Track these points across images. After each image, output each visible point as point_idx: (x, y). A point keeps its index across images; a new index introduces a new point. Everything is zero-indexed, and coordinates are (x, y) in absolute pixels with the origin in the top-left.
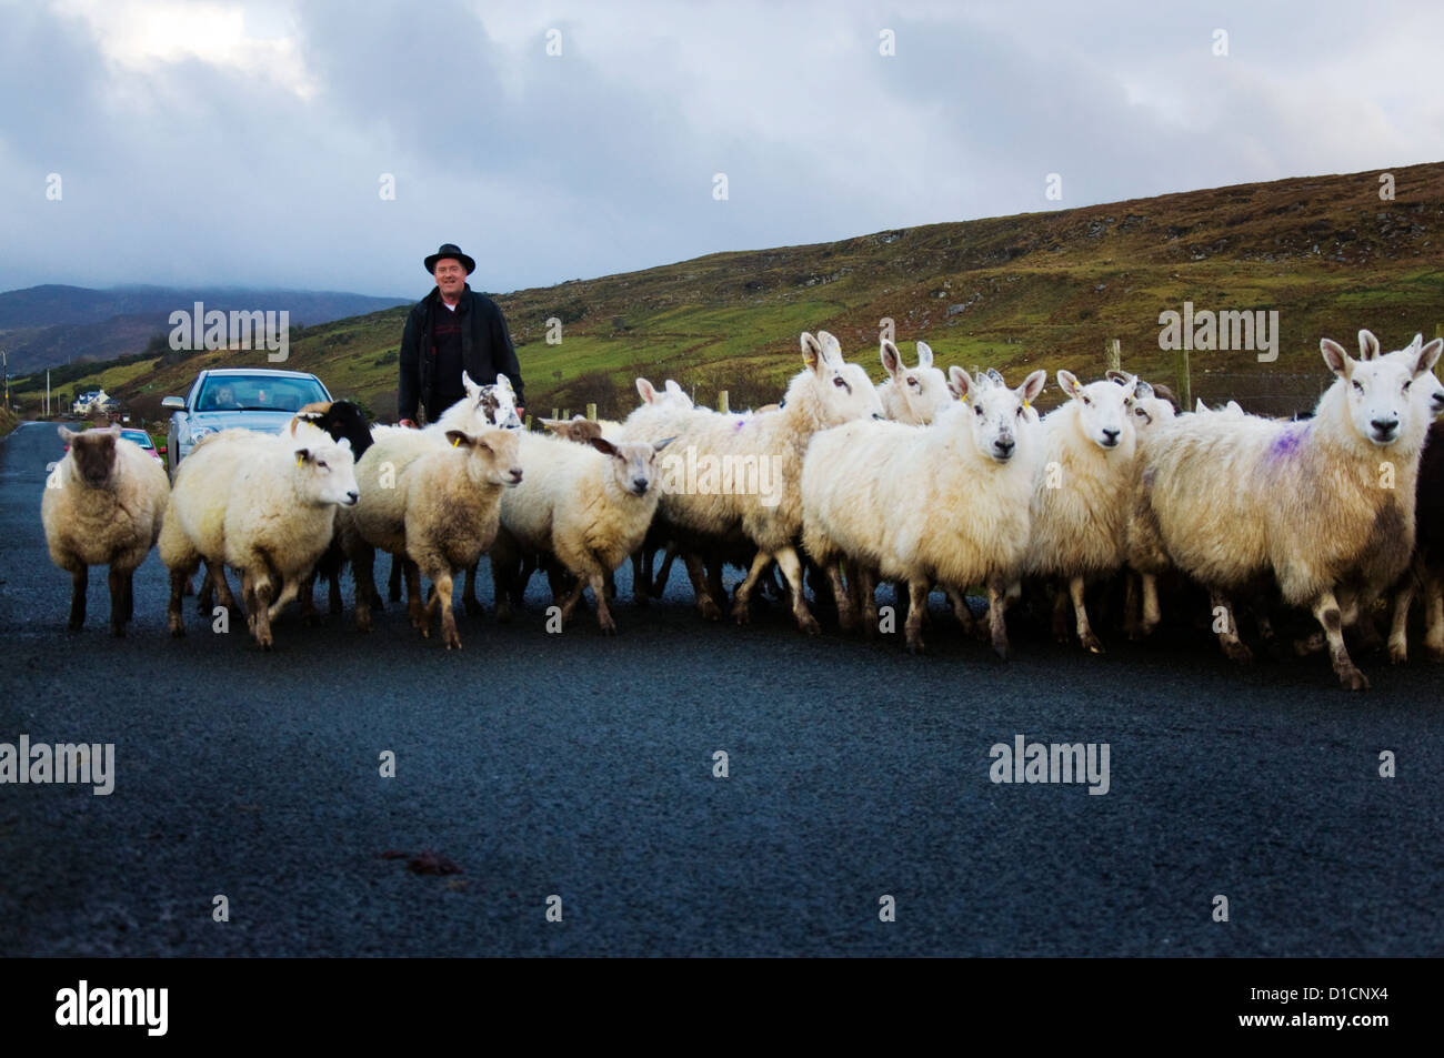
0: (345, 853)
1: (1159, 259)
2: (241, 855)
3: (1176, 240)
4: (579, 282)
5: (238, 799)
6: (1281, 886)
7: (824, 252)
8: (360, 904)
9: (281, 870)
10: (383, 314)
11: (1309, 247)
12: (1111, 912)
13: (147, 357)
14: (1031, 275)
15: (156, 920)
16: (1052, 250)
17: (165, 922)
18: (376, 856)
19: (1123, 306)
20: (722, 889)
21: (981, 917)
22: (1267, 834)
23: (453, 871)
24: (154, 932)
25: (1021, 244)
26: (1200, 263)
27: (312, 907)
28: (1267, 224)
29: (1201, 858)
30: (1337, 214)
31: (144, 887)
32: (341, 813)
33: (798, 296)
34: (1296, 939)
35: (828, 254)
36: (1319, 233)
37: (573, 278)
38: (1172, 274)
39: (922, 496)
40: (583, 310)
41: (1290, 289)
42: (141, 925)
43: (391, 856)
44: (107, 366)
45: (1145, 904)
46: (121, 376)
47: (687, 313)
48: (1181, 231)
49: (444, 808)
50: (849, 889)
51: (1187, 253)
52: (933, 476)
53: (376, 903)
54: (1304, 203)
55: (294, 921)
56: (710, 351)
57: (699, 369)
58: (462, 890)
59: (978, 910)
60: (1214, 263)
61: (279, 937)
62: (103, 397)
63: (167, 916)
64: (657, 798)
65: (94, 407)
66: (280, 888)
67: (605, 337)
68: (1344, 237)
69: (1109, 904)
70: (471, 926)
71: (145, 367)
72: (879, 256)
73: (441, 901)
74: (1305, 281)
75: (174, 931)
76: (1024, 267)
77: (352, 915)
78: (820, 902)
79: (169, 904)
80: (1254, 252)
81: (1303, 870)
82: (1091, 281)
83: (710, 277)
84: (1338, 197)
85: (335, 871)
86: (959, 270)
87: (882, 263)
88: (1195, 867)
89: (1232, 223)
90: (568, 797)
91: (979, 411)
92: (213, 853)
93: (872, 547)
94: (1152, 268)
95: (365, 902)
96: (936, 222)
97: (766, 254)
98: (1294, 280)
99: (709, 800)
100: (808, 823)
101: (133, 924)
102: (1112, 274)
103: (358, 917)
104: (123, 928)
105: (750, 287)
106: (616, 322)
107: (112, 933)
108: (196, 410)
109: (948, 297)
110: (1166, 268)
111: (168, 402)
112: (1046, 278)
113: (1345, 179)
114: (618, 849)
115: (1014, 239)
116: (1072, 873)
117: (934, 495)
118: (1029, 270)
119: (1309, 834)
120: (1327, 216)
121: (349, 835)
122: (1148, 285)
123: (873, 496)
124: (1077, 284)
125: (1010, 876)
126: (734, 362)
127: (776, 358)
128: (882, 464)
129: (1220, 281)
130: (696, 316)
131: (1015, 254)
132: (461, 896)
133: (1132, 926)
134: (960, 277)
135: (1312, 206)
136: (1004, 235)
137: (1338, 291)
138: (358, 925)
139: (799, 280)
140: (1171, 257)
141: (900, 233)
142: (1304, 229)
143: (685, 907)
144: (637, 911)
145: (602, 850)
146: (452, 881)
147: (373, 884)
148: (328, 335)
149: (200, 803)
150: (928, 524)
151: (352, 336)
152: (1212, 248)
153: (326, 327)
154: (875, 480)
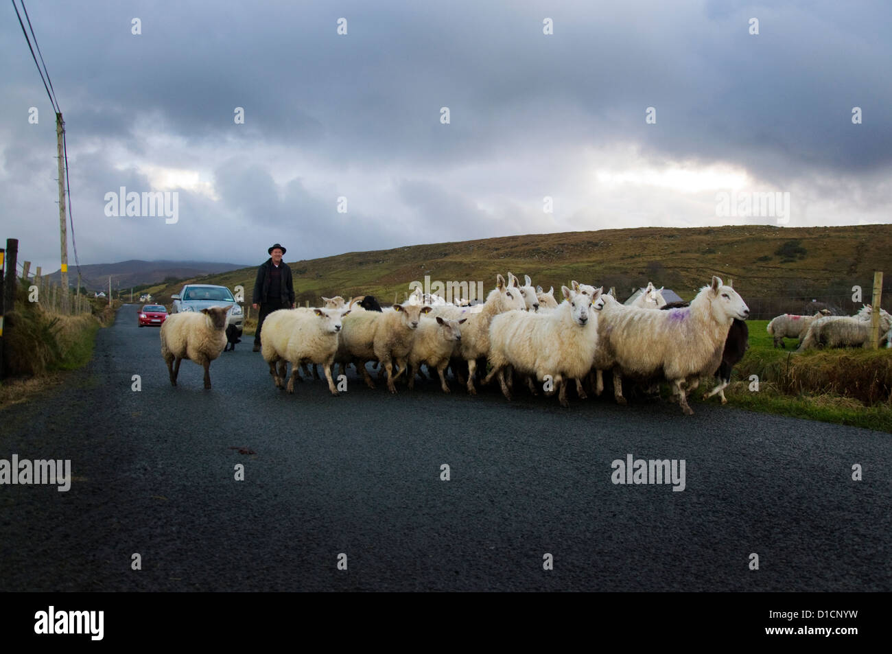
0: (218, 447)
1: (490, 258)
2: (185, 447)
3: (495, 252)
4: (305, 261)
5: (185, 429)
6: (516, 454)
7: (385, 253)
8: (223, 464)
9: (197, 452)
10: (240, 270)
11: (534, 256)
12: (464, 464)
13: (164, 283)
14: (451, 262)
15: (156, 467)
16: (457, 254)
17: (159, 468)
18: (228, 448)
19: (479, 272)
20: (341, 459)
21: (423, 467)
22: (513, 438)
23: (253, 453)
24: (155, 471)
25: (447, 252)
26: (502, 260)
27: (207, 464)
28: (522, 248)
29: (493, 446)
30: (543, 246)
31: (153, 457)
32: (218, 434)
33: (376, 267)
34: (519, 470)
35: (386, 254)
36: (537, 251)
37: (303, 259)
38: (494, 263)
39: (557, 344)
40: (306, 270)
41: (529, 268)
42: (152, 469)
43: (233, 448)
44: (150, 286)
45: (475, 461)
46: (155, 290)
47: (341, 271)
48: (497, 249)
49: (252, 433)
50: (382, 459)
51: (498, 256)
52: (559, 335)
53: (228, 463)
54: (533, 242)
55: (201, 469)
56: (348, 284)
57: (344, 290)
58: (255, 459)
59: (423, 465)
60: (507, 260)
61: (196, 474)
62: (149, 296)
63: (160, 466)
64: (322, 430)
65: (146, 300)
66: (197, 458)
67: (313, 279)
68: (545, 253)
69: (464, 462)
70: (258, 471)
71: (163, 287)
72: (403, 254)
73: (249, 463)
74: (534, 266)
75: (162, 472)
76: (448, 259)
77: (220, 467)
78: (372, 463)
79: (160, 463)
80: (518, 257)
81: (523, 448)
82: (469, 264)
83: (348, 260)
84: (543, 241)
85: (215, 453)
86: (428, 260)
87: (403, 256)
88: (491, 449)
89: (512, 248)
90: (292, 430)
91: (573, 305)
92: (175, 446)
93: (530, 366)
94: (488, 260)
95: (224, 463)
96: (421, 244)
97: (366, 253)
98: (531, 266)
99: (339, 431)
100: (370, 438)
101: (149, 469)
102: (476, 262)
103: (221, 468)
104: (146, 470)
105: (361, 264)
106: (317, 274)
107: (142, 471)
108: (184, 300)
109: (425, 268)
110: (492, 261)
111: (173, 297)
112: (455, 263)
113: (545, 235)
114: (308, 446)
115: (446, 250)
116: (453, 453)
117: (562, 343)
118: (450, 260)
119: (525, 438)
120: (540, 246)
121: (220, 441)
122: (487, 266)
123: (530, 345)
124: (465, 265)
125: (433, 454)
126: (355, 288)
127: (369, 286)
128: (532, 331)
129: (509, 265)
130: (343, 273)
131: (446, 255)
132: (255, 461)
133: (470, 468)
134: (428, 262)
135: (536, 243)
136: (442, 249)
137: (543, 269)
138: (221, 470)
139: (377, 262)
140: (494, 257)
141: (409, 247)
142: (533, 250)
143: (328, 465)
144: (312, 466)
145: (302, 447)
146: (253, 457)
147: (227, 457)
148: (222, 277)
149: (172, 430)
150: (562, 355)
151: (230, 277)
152: (506, 255)
153: (221, 274)
154: (530, 338)
